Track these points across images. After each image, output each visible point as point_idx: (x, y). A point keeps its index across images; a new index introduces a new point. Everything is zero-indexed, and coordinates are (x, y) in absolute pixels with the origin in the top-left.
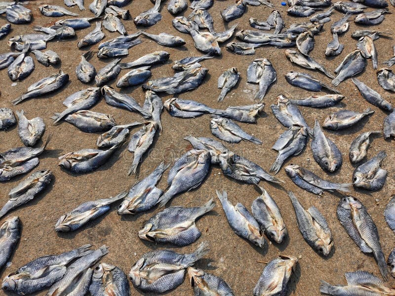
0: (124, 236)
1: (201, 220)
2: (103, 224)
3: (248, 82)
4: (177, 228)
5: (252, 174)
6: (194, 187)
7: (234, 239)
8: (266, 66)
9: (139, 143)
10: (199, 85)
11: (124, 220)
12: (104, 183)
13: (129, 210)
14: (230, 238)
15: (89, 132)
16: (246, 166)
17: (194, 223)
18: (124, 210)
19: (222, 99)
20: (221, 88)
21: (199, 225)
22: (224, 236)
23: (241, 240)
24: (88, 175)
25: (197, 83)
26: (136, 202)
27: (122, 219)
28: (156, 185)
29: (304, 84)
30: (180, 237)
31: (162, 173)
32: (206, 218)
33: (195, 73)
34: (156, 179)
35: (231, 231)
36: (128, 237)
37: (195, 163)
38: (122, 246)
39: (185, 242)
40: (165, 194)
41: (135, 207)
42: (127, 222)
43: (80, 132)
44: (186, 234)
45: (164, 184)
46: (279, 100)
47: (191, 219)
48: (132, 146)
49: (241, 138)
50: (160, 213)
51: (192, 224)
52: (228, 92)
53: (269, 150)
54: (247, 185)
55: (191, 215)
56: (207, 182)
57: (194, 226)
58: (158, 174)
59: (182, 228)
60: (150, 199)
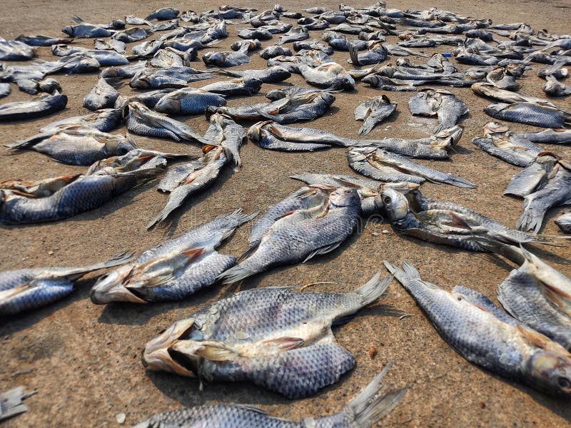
0: (96, 362)
1: (350, 327)
2: (40, 330)
3: (415, 115)
4: (274, 340)
5: (475, 228)
6: (322, 252)
7: (471, 380)
8: (443, 97)
9: (185, 180)
10: (318, 116)
11: (108, 321)
12: (78, 242)
13: (129, 286)
14: (457, 377)
15: (75, 164)
16: (456, 211)
17: (330, 331)
18: (112, 285)
19: (367, 132)
20: (362, 120)
21: (347, 339)
22: (433, 370)
23: (497, 384)
24: (45, 227)
25: (314, 112)
26: (154, 268)
27: (104, 319)
28: (217, 248)
29: (528, 116)
30: (286, 365)
31: (238, 227)
32: (367, 322)
33: (310, 98)
34: (219, 236)
35: (453, 359)
36: (109, 365)
37: (321, 209)
38: (81, 390)
39: (302, 382)
40: (242, 264)
41: (150, 281)
42: (116, 326)
43: (57, 164)
44: (306, 358)
45: (237, 248)
46: (487, 132)
47: (318, 318)
48: (168, 183)
49: (424, 177)
50: (223, 303)
51: (324, 333)
52: (377, 124)
53: (500, 197)
54: (467, 254)
55: (318, 308)
56: (354, 246)
57: (329, 340)
58: (224, 226)
59: (291, 340)
60: (196, 273)
